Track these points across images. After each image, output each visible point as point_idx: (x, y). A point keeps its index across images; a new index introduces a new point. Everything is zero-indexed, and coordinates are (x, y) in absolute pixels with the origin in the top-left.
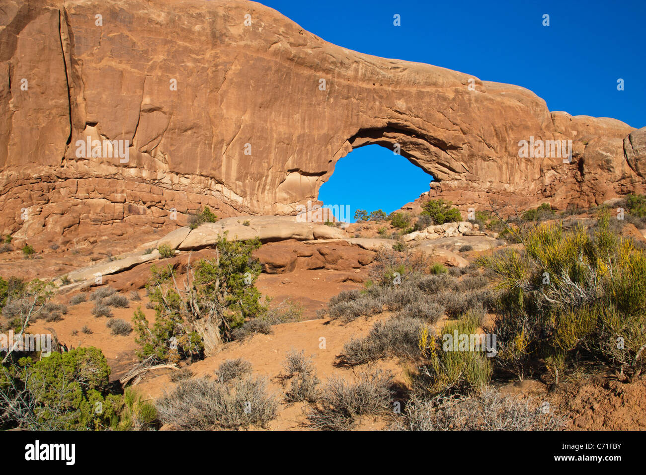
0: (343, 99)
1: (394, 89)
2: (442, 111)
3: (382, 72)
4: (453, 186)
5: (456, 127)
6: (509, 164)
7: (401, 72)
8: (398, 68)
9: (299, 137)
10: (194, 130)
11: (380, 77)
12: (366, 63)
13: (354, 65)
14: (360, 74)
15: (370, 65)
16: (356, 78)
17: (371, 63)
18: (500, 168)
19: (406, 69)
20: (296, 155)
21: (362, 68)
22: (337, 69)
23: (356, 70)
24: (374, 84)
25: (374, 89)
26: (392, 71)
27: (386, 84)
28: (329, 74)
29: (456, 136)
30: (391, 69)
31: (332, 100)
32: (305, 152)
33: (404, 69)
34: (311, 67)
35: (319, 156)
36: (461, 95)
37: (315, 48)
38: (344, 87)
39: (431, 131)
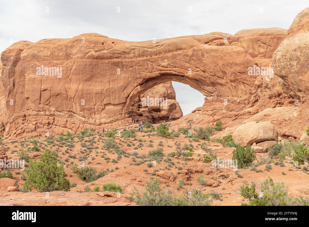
0: (130, 67)
1: (159, 56)
2: (188, 62)
3: (150, 50)
4: (210, 100)
5: (198, 69)
6: (233, 86)
7: (160, 47)
8: (159, 45)
9: (107, 90)
10: (60, 95)
11: (149, 52)
12: (140, 48)
13: (133, 51)
14: (136, 54)
15: (141, 48)
16: (134, 57)
17: (143, 47)
18: (229, 88)
19: (163, 45)
20: (107, 97)
21: (137, 51)
22: (123, 55)
23: (134, 53)
24: (147, 57)
25: (147, 59)
26: (156, 47)
27: (154, 55)
28: (119, 58)
29: (198, 74)
30: (155, 47)
31: (125, 69)
32: (111, 95)
33: (162, 45)
34: (108, 58)
35: (119, 96)
36: (196, 52)
37: (109, 49)
38: (128, 62)
39: (185, 73)
